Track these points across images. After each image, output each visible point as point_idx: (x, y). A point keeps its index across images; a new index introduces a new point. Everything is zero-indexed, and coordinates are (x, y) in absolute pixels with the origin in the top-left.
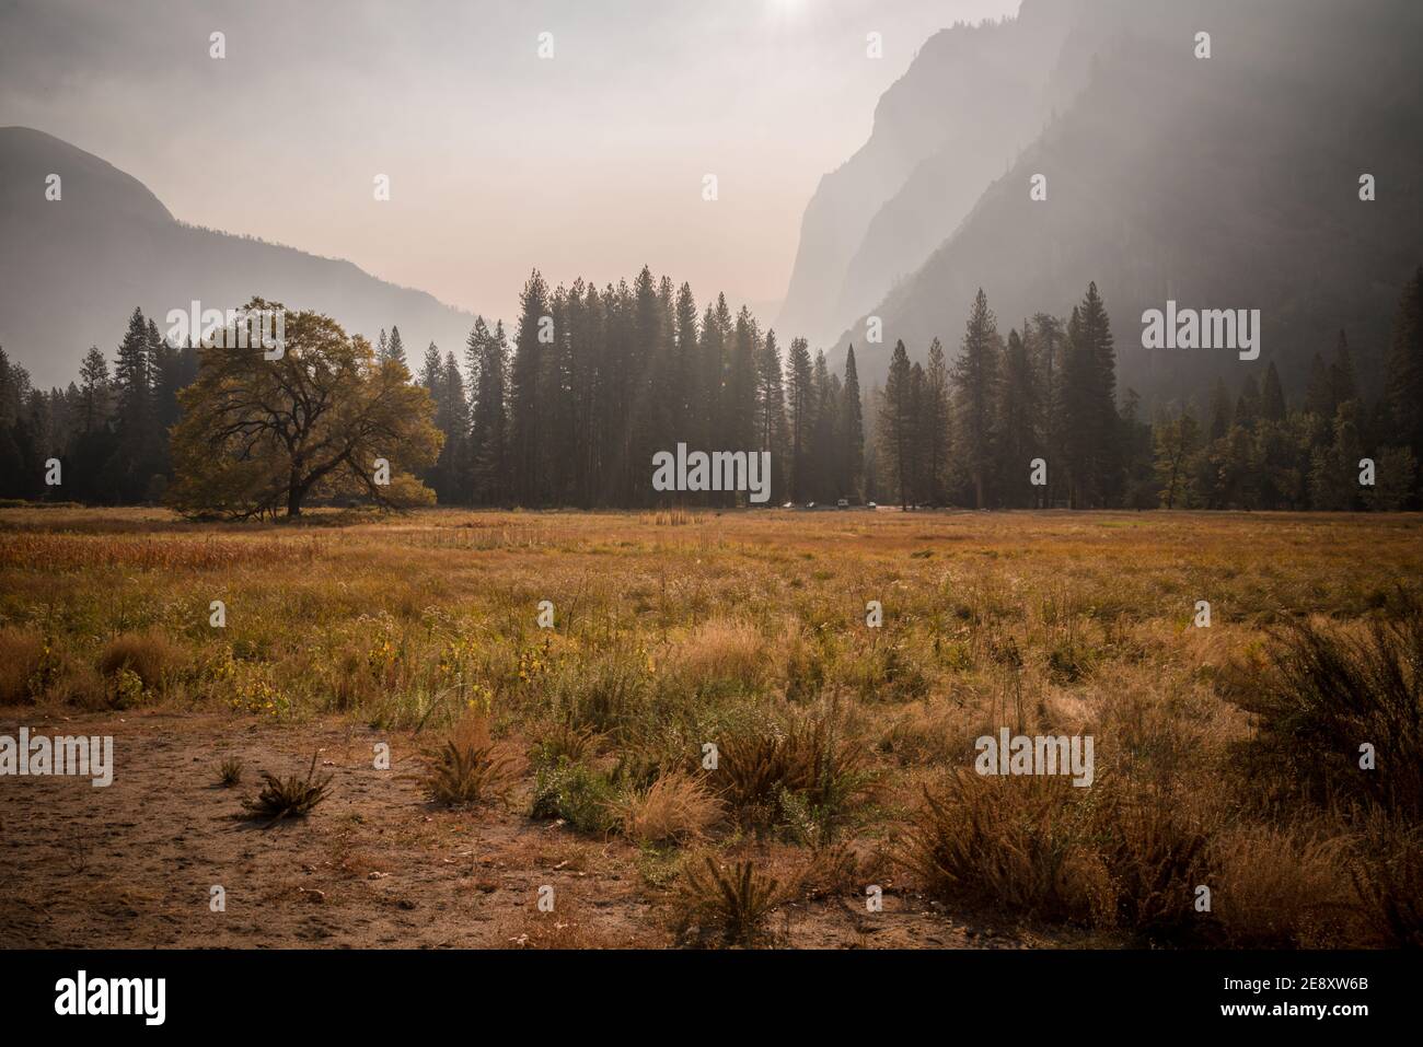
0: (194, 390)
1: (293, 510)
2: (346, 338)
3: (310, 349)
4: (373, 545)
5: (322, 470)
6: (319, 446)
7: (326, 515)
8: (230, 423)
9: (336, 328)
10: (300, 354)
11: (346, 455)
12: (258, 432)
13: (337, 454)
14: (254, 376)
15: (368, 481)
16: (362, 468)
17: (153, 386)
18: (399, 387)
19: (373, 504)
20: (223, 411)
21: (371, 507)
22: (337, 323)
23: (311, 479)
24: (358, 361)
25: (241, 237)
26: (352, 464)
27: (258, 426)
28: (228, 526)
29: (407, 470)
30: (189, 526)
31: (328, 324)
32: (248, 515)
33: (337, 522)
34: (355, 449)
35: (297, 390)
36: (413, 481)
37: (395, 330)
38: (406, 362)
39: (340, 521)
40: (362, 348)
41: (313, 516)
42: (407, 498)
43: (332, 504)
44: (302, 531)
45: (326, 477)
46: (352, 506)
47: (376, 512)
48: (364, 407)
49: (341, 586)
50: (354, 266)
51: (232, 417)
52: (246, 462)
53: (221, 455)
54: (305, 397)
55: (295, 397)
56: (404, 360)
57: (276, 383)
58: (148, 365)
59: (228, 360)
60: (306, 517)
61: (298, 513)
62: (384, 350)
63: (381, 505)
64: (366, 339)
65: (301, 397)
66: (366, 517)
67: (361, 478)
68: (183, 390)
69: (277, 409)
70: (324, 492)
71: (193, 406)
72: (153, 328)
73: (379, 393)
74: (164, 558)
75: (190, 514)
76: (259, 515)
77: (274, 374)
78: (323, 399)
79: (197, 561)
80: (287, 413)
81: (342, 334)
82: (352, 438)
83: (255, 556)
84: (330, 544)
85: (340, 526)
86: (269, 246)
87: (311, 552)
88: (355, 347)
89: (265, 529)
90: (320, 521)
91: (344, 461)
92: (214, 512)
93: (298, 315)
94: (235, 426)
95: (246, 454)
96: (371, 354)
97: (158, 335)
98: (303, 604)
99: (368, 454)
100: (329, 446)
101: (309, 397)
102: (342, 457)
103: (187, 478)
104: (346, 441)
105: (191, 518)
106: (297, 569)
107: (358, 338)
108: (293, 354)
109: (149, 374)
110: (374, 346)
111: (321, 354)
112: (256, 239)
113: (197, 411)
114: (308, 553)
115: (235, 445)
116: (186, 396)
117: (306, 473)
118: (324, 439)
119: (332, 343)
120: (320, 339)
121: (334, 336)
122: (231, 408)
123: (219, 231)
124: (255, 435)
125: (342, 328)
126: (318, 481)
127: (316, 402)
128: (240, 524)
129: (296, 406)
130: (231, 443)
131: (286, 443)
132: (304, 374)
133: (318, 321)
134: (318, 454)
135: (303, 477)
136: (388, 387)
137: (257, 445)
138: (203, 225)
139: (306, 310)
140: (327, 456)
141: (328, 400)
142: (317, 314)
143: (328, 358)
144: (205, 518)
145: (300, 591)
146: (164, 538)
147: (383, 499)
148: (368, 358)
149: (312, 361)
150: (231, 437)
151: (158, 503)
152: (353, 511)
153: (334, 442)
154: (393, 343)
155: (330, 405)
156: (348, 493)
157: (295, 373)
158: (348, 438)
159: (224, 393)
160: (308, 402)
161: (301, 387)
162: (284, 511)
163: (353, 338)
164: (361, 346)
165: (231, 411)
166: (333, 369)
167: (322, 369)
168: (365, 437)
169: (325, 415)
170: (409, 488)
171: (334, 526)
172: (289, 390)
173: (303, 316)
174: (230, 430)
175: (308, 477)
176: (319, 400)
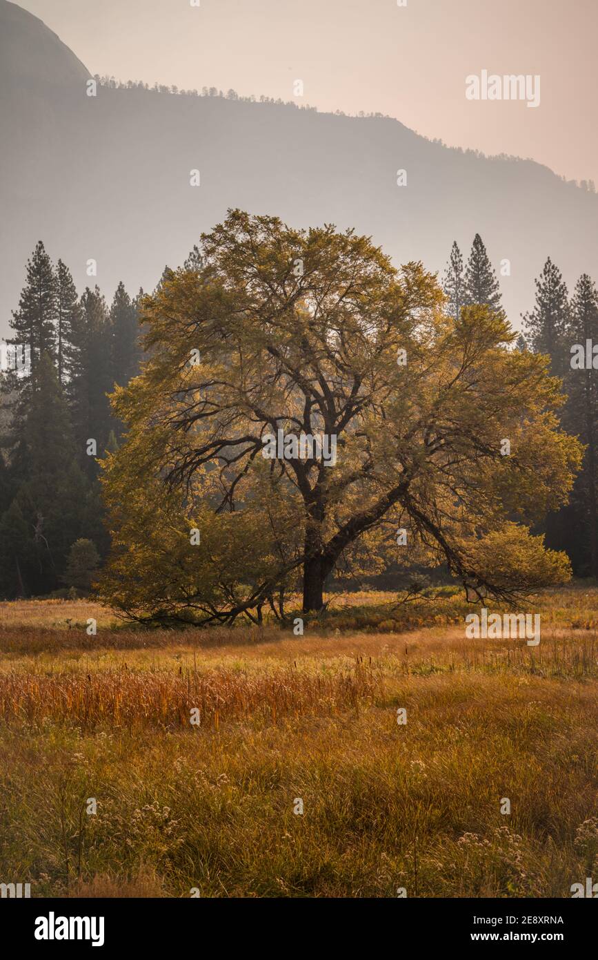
0: (138, 388)
1: (312, 602)
2: (392, 272)
3: (328, 299)
4: (461, 673)
5: (360, 523)
6: (353, 479)
7: (368, 609)
8: (198, 443)
9: (374, 254)
10: (312, 309)
11: (400, 493)
12: (247, 456)
13: (384, 492)
14: (235, 355)
15: (442, 541)
16: (431, 517)
17: (68, 379)
18: (490, 357)
19: (452, 582)
20: (185, 423)
21: (449, 588)
22: (375, 244)
23: (340, 542)
24: (416, 313)
25: (200, 93)
26: (413, 511)
27: (248, 445)
28: (203, 634)
29: (513, 518)
30: (138, 637)
31: (359, 247)
32: (235, 612)
33: (390, 623)
34: (416, 481)
35: (310, 374)
36: (526, 537)
37: (478, 242)
38: (501, 302)
39: (398, 620)
40: (421, 286)
41: (348, 611)
42: (516, 572)
43: (381, 584)
44: (329, 642)
45: (366, 535)
46: (415, 588)
47: (458, 598)
48: (430, 400)
49: (417, 765)
50: (399, 124)
51: (201, 433)
52: (227, 515)
53: (185, 503)
54: (324, 386)
55: (307, 390)
56: (497, 298)
57: (272, 366)
58: (60, 343)
59: (191, 329)
60: (335, 613)
61: (320, 605)
62: (458, 283)
63: (466, 586)
64: (428, 269)
65: (317, 387)
66: (441, 611)
67: (429, 536)
68: (120, 390)
69: (275, 415)
70: (363, 564)
71: (138, 416)
72: (65, 277)
73: (456, 371)
74: (111, 706)
75: (139, 613)
76: (253, 612)
77: (271, 350)
78: (355, 390)
79: (165, 710)
80: (294, 420)
81: (384, 264)
82: (410, 461)
83: (259, 698)
84: (385, 671)
85: (397, 631)
86: (247, 104)
87: (354, 692)
88: (409, 288)
89: (267, 640)
90: (362, 621)
91: (397, 504)
92: (180, 607)
93: (306, 236)
94: (206, 449)
95: (227, 500)
96: (437, 296)
97: (73, 288)
98: (354, 801)
99: (440, 489)
100: (371, 478)
101: (330, 386)
102: (393, 496)
103: (133, 547)
104: (399, 467)
105: (142, 621)
106: (333, 726)
107: (413, 268)
108: (301, 311)
109: (61, 359)
110: (441, 282)
111: (349, 303)
112: (225, 94)
113: (142, 425)
114: (351, 692)
115: (208, 483)
116: (124, 398)
117: (331, 532)
118: (360, 465)
119: (368, 282)
120: (346, 276)
121: (371, 268)
122: (200, 416)
123: (164, 89)
124: (241, 464)
125: (384, 252)
126: (352, 545)
127: (344, 396)
128: (222, 631)
129: (309, 404)
130: (202, 481)
131: (294, 475)
132: (320, 346)
133: (341, 243)
134: (352, 492)
135: (327, 538)
136: (472, 359)
137: (244, 481)
138: (136, 80)
139: (319, 225)
140: (366, 496)
141: (363, 390)
142: (340, 230)
143: (362, 311)
144: (163, 620)
145: (345, 774)
146: (104, 663)
147: (473, 575)
148: (432, 305)
149: (334, 321)
150: (202, 470)
151: (87, 592)
152: (418, 599)
153: (378, 469)
154: (476, 267)
155: (369, 401)
156: (407, 564)
157: (305, 343)
158: (402, 461)
159: (188, 390)
160: (329, 395)
161: (317, 371)
162: (295, 602)
163: (405, 269)
164: (420, 283)
165: (199, 422)
166: (371, 332)
167: (351, 332)
168: (434, 458)
169: (359, 419)
170: (521, 553)
171: (385, 630)
172: (297, 378)
173: (316, 237)
174: (199, 457)
175: (335, 539)
176: (348, 391)
